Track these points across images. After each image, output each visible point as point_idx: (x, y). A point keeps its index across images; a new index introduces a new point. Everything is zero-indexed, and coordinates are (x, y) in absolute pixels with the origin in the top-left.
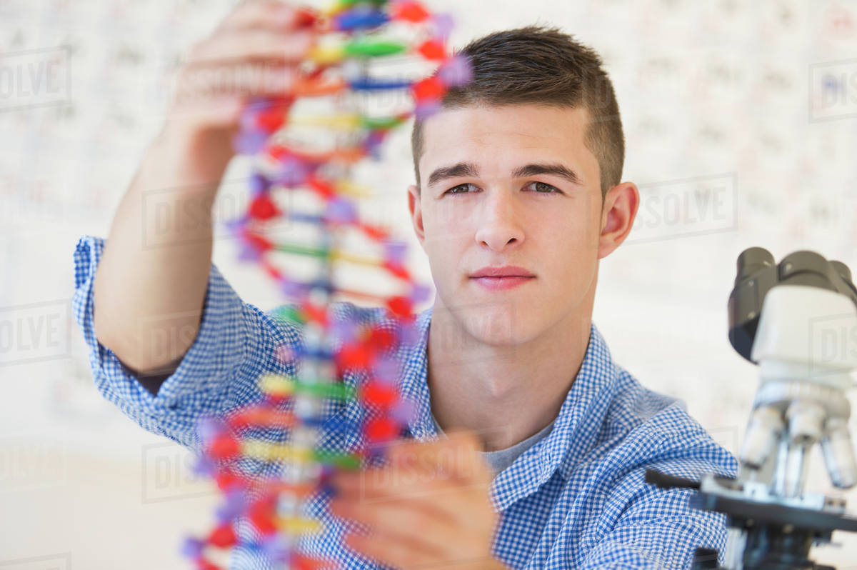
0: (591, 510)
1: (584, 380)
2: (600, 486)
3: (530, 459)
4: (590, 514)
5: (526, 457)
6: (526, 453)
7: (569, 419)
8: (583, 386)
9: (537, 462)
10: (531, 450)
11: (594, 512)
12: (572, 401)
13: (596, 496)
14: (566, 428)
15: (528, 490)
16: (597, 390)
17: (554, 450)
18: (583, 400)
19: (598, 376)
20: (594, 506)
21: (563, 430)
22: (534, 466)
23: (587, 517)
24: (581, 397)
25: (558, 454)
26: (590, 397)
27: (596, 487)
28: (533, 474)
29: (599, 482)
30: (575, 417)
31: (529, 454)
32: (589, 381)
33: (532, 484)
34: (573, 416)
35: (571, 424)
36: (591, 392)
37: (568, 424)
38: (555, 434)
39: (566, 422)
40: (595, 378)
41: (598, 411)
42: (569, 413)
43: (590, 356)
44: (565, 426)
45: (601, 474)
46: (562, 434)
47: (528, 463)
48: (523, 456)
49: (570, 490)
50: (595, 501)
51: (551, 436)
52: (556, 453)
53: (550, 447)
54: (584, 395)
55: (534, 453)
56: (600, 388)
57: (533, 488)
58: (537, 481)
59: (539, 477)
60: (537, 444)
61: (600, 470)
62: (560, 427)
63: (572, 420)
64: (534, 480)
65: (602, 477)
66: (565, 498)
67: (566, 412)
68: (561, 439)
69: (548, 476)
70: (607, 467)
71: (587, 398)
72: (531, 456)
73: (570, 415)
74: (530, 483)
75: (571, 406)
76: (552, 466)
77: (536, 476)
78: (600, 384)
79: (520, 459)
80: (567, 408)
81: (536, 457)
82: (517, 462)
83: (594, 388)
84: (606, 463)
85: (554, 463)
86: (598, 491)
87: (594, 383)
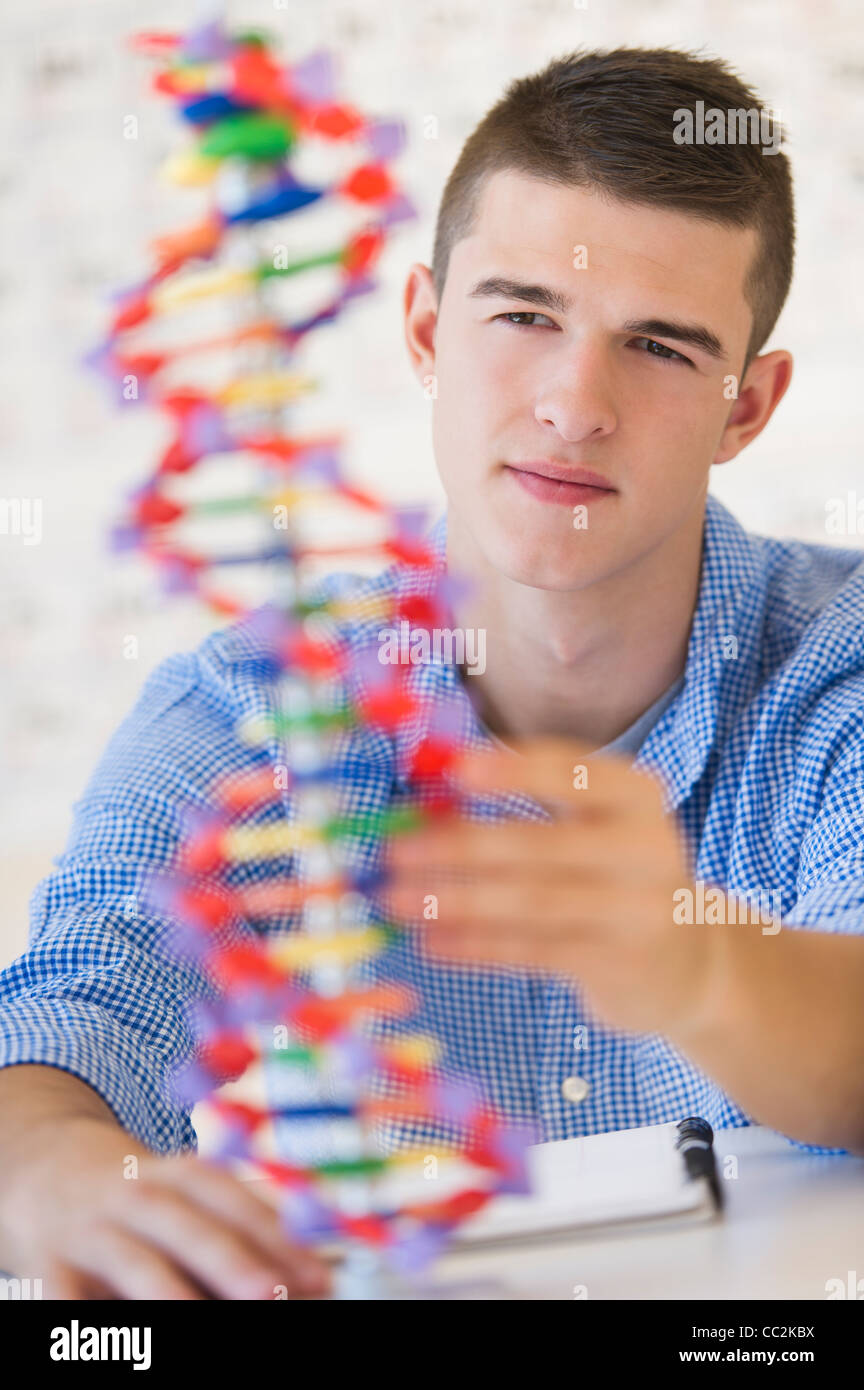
0: (776, 778)
1: (712, 587)
2: (778, 736)
3: (664, 743)
4: (778, 786)
5: (656, 740)
6: (653, 732)
7: (707, 662)
8: (714, 597)
9: (675, 745)
10: (661, 726)
11: (782, 780)
12: (703, 628)
13: (778, 754)
14: (706, 678)
15: (675, 797)
16: (739, 596)
17: (697, 722)
18: (721, 622)
19: (733, 572)
20: (780, 771)
21: (701, 684)
22: (673, 752)
23: (774, 791)
24: (715, 617)
25: (705, 728)
26: (731, 613)
27: (773, 740)
28: (676, 768)
29: (775, 731)
30: (716, 657)
31: (659, 734)
32: (721, 587)
33: (678, 784)
34: (711, 655)
35: (712, 670)
36: (730, 605)
37: (707, 670)
38: (691, 694)
39: (703, 668)
40: (730, 577)
41: (748, 627)
42: (703, 651)
43: (711, 544)
44: (703, 676)
45: (774, 718)
46: (702, 692)
47: (662, 750)
48: (651, 739)
49: (732, 755)
50: (779, 763)
51: (685, 697)
52: (701, 726)
53: (689, 717)
54: (721, 614)
55: (668, 728)
56: (743, 592)
57: (683, 791)
58: (684, 778)
59: (686, 770)
60: (668, 712)
61: (770, 712)
62: (695, 679)
63: (712, 661)
64: (679, 776)
65: (777, 722)
66: (729, 771)
67: (699, 650)
68: (702, 701)
69: (699, 768)
70: (780, 704)
71: (726, 617)
72: (664, 735)
73: (706, 654)
74: (674, 783)
75: (703, 637)
76: (700, 751)
77: (681, 769)
78: (740, 585)
79: (647, 745)
80: (699, 642)
81: (671, 737)
82: (645, 752)
83: (733, 595)
84: (777, 698)
85: (703, 744)
86: (778, 745)
87: (731, 587)
